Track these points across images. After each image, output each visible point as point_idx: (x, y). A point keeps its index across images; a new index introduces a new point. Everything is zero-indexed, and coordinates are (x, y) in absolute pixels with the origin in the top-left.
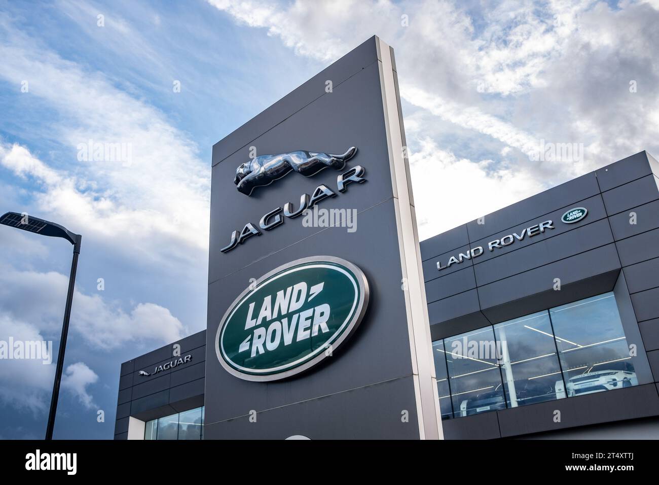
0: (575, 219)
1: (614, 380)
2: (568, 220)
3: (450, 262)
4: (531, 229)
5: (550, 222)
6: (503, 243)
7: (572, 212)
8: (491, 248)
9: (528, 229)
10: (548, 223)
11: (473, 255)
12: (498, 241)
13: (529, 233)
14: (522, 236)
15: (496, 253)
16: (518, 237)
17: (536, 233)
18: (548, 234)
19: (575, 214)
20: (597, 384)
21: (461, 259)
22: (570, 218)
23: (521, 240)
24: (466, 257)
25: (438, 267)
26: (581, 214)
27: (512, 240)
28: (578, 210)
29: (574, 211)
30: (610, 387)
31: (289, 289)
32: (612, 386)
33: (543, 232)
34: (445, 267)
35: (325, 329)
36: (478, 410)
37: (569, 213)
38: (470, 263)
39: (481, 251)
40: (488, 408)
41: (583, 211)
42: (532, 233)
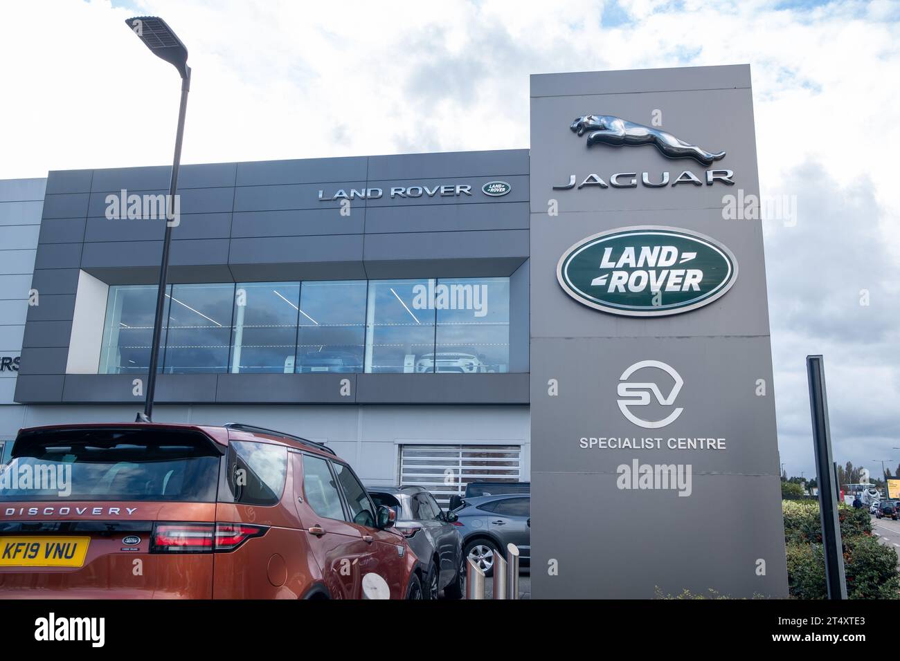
0: (496, 193)
1: (472, 364)
2: (489, 192)
3: (337, 195)
4: (445, 188)
5: (469, 187)
6: (408, 193)
7: (495, 184)
8: (393, 193)
9: (442, 188)
10: (466, 187)
11: (369, 194)
12: (404, 190)
13: (442, 191)
14: (433, 192)
15: (397, 201)
16: (429, 192)
17: (450, 194)
18: (463, 199)
19: (498, 188)
20: (455, 365)
21: (352, 195)
22: (492, 190)
23: (431, 196)
24: (359, 194)
25: (321, 196)
26: (504, 189)
27: (420, 192)
28: (503, 184)
29: (498, 184)
30: (466, 371)
31: (657, 249)
32: (468, 370)
33: (458, 195)
34: (330, 199)
35: (696, 288)
36: (313, 369)
37: (492, 185)
38: (362, 203)
39: (380, 194)
40: (326, 369)
41: (506, 187)
42: (445, 192)
